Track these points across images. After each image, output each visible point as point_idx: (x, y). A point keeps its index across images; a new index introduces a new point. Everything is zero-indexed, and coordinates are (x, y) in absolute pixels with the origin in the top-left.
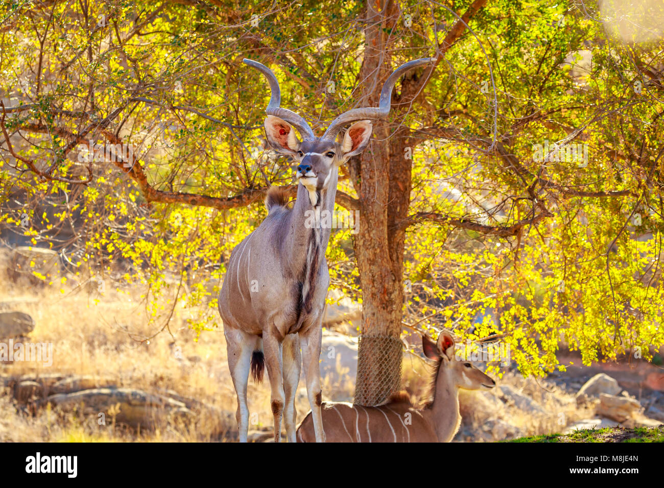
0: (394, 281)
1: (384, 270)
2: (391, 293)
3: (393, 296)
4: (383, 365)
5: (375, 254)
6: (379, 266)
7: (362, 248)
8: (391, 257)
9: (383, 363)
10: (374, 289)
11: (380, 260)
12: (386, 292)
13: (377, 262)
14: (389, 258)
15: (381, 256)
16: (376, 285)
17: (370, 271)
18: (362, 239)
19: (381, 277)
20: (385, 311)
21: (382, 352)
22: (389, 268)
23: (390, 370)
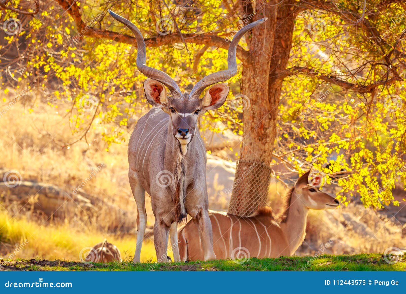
0: (270, 119)
1: (263, 109)
2: (266, 129)
3: (268, 131)
4: (254, 186)
5: (257, 96)
6: (259, 106)
7: (247, 90)
8: (270, 99)
9: (255, 183)
10: (253, 124)
11: (260, 101)
12: (262, 127)
13: (258, 102)
14: (267, 100)
15: (261, 98)
16: (255, 121)
17: (252, 109)
18: (248, 82)
19: (260, 115)
20: (261, 142)
21: (254, 175)
22: (267, 108)
23: (259, 189)
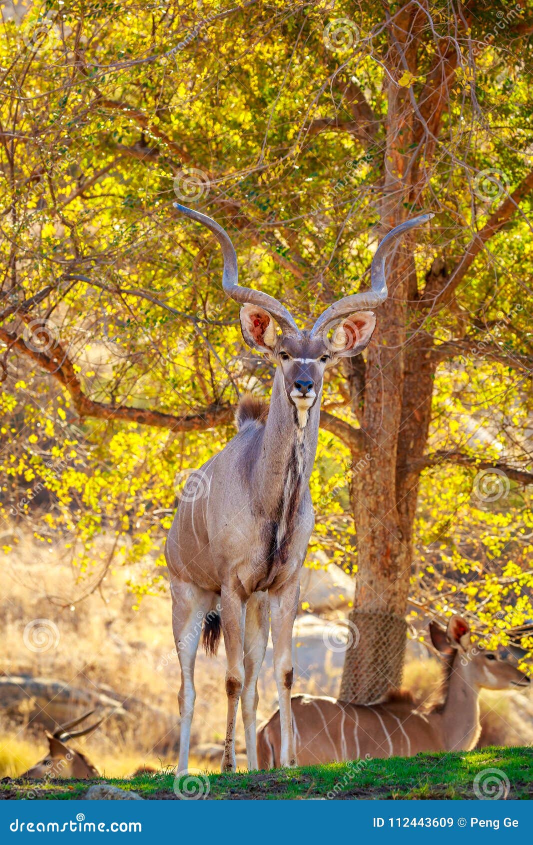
0: (401, 540)
1: (388, 524)
2: (396, 556)
3: (398, 560)
4: (380, 651)
5: (377, 503)
6: (382, 519)
7: (360, 494)
8: (398, 508)
9: (380, 647)
10: (373, 549)
11: (383, 512)
12: (390, 554)
13: (380, 513)
14: (395, 509)
15: (385, 506)
16: (376, 544)
17: (370, 524)
18: (361, 481)
19: (384, 533)
20: (387, 579)
21: (379, 634)
22: (394, 522)
23: (388, 657)
